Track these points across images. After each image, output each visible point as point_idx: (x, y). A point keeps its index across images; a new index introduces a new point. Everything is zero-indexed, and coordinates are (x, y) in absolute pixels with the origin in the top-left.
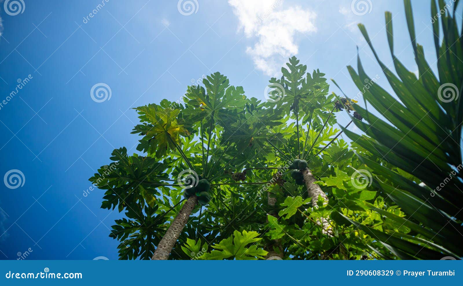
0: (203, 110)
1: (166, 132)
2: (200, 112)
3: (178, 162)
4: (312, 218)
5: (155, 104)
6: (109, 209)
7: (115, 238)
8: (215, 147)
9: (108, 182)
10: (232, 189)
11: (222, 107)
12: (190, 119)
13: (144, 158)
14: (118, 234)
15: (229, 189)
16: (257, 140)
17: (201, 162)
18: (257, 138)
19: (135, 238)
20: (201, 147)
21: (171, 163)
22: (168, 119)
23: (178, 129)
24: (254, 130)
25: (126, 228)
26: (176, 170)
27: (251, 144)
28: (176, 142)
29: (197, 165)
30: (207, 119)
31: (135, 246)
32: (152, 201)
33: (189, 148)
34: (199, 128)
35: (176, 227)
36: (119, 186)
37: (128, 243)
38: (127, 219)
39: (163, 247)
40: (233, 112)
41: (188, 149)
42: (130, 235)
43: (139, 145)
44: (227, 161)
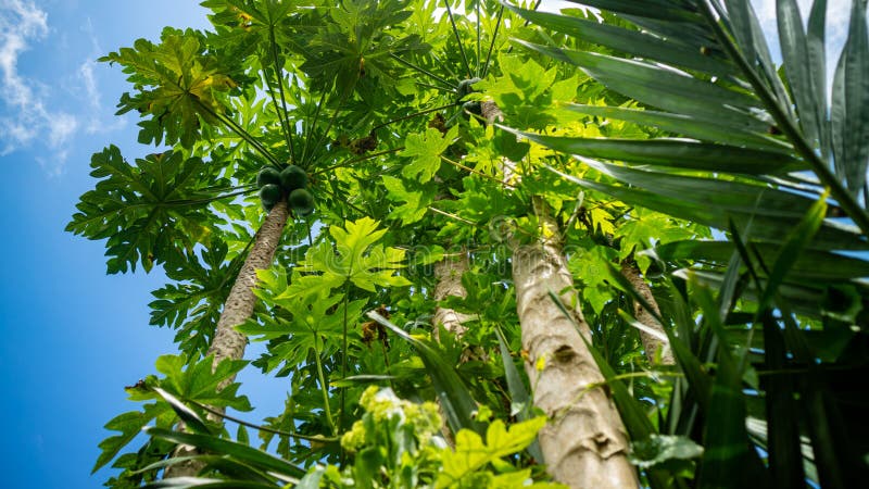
0: (249, 29)
1: (187, 92)
2: (245, 36)
3: (242, 150)
4: (481, 171)
5: (144, 40)
6: (124, 271)
7: (162, 325)
8: (303, 101)
9: (106, 222)
10: (359, 173)
11: (285, 12)
12: (229, 54)
13: (158, 155)
14: (166, 315)
15: (353, 175)
16: (373, 61)
17: (283, 138)
18: (371, 56)
19: (202, 314)
20: (274, 109)
21: (226, 155)
22: (180, 64)
23: (210, 81)
24: (360, 44)
25: (178, 301)
26: (241, 168)
27: (363, 73)
28: (213, 108)
29: (276, 145)
30: (264, 46)
31: (207, 330)
32: (204, 235)
33: (255, 117)
34: (261, 72)
35: (252, 265)
36: (130, 225)
37: (190, 327)
38: (175, 283)
39: (234, 307)
40: (310, 16)
41: (254, 120)
42: (190, 312)
43: (141, 132)
44: (335, 121)
